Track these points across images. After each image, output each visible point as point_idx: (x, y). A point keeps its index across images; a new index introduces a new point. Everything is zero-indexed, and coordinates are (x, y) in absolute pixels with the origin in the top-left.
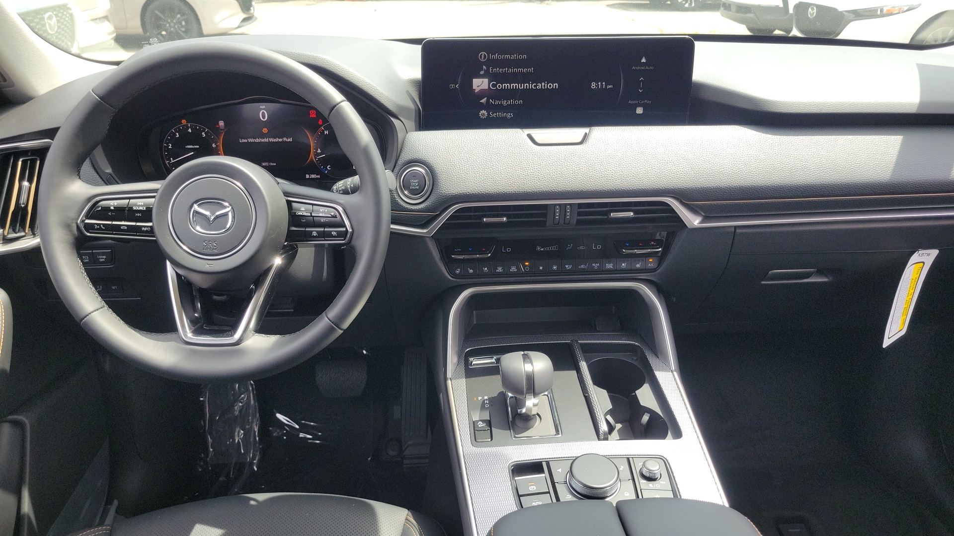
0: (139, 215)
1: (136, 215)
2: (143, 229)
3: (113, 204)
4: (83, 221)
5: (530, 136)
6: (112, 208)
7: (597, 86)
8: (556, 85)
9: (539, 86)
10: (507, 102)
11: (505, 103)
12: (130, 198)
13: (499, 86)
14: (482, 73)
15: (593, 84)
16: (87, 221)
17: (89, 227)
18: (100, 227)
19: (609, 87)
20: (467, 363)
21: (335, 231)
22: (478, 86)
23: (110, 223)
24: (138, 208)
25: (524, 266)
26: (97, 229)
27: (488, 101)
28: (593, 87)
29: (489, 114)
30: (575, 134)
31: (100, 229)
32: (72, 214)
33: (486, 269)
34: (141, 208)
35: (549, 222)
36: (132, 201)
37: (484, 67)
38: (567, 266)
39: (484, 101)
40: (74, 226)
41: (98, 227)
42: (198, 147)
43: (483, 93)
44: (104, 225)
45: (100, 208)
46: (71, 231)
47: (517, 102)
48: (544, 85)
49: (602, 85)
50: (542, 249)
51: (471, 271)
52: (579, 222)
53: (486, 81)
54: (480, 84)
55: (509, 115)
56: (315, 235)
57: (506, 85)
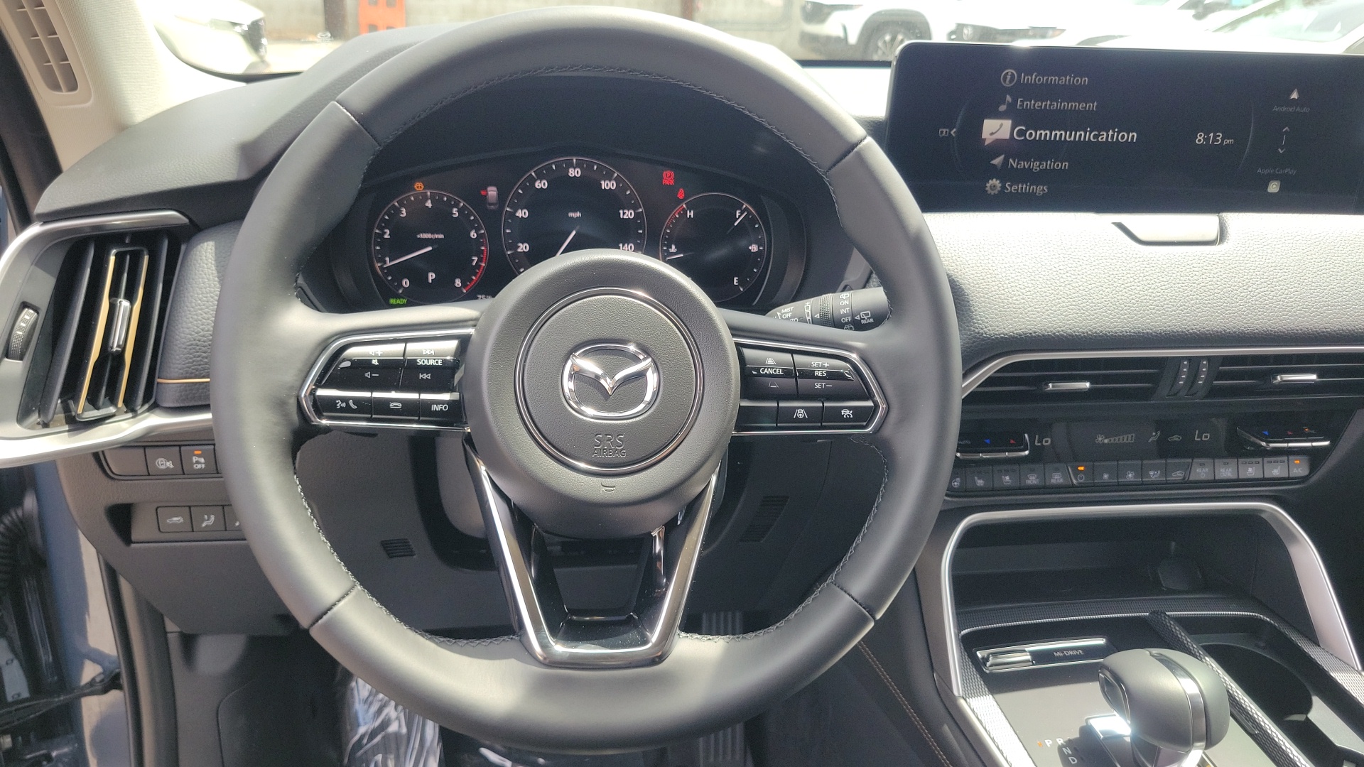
0: (425, 376)
1: (421, 376)
2: (434, 407)
3: (375, 352)
4: (313, 393)
5: (1121, 226)
6: (375, 362)
7: (1207, 140)
8: (1133, 136)
9: (1103, 137)
10: (1040, 164)
11: (1036, 166)
12: (406, 341)
13: (1031, 134)
14: (1003, 108)
15: (1201, 136)
16: (321, 392)
17: (323, 406)
18: (348, 404)
19: (1227, 142)
20: (979, 665)
21: (849, 408)
22: (992, 134)
23: (367, 394)
24: (426, 362)
25: (1077, 473)
26: (342, 410)
27: (1006, 161)
28: (1200, 140)
29: (1003, 187)
30: (1202, 224)
31: (348, 409)
32: (289, 376)
33: (1007, 478)
34: (432, 362)
35: (1163, 390)
36: (412, 347)
37: (1009, 98)
38: (1151, 473)
39: (998, 161)
40: (293, 401)
41: (344, 405)
42: (441, 236)
43: (999, 147)
44: (356, 400)
45: (347, 364)
46: (286, 415)
47: (1058, 165)
48: (1113, 136)
49: (1215, 139)
50: (1106, 441)
51: (980, 483)
52: (1213, 392)
53: (1007, 123)
54: (996, 129)
55: (1040, 190)
56: (801, 416)
57: (1043, 133)
